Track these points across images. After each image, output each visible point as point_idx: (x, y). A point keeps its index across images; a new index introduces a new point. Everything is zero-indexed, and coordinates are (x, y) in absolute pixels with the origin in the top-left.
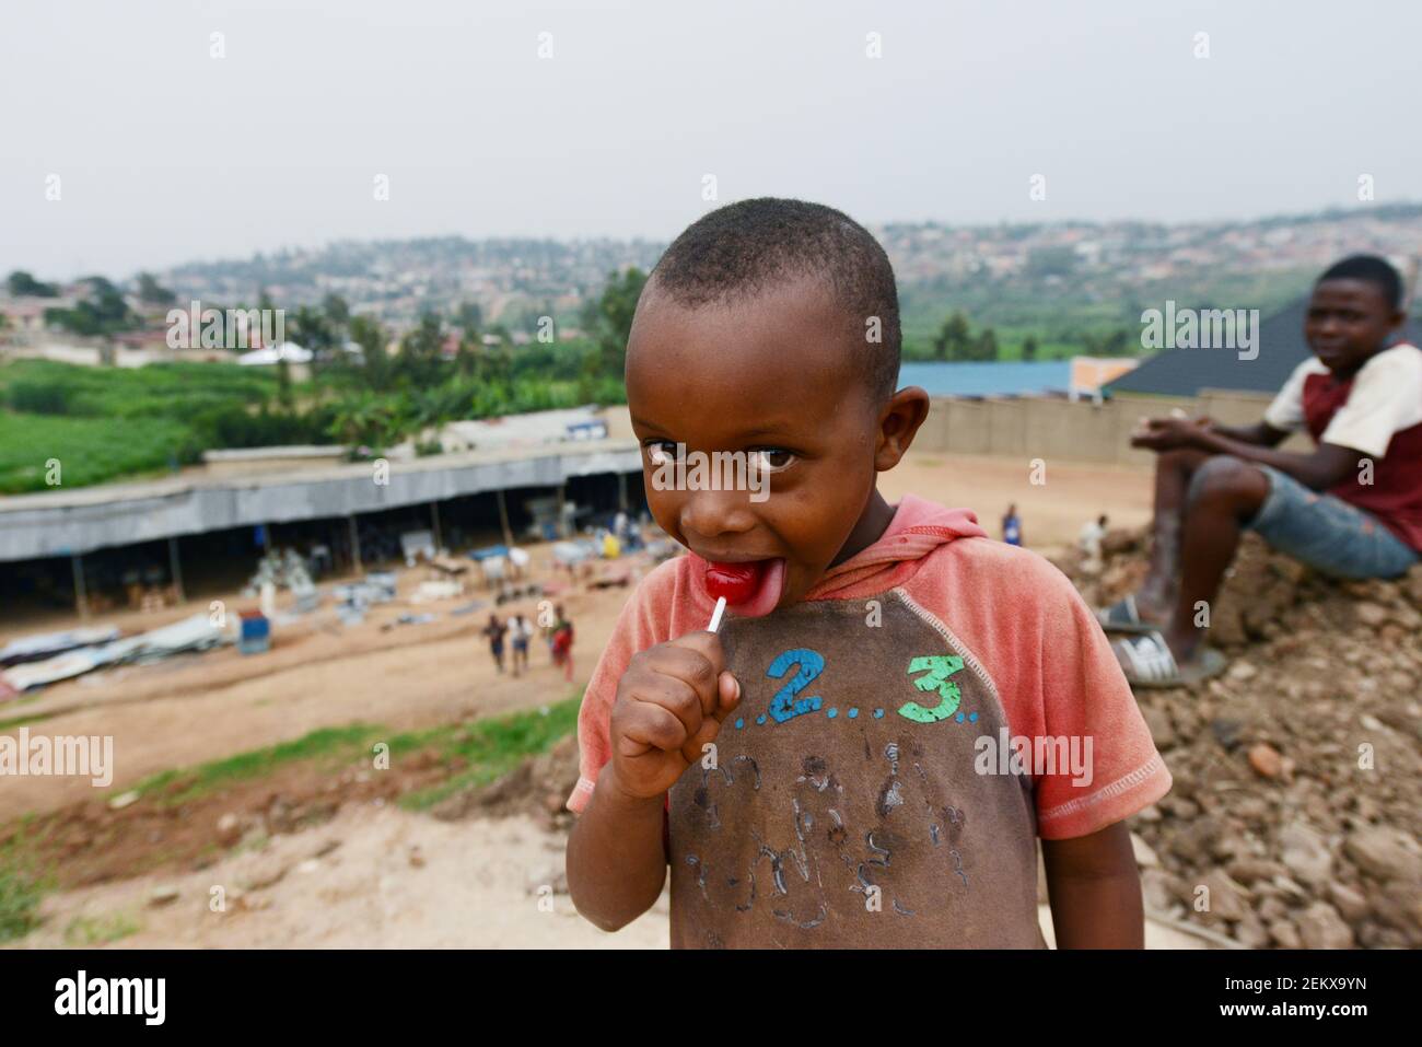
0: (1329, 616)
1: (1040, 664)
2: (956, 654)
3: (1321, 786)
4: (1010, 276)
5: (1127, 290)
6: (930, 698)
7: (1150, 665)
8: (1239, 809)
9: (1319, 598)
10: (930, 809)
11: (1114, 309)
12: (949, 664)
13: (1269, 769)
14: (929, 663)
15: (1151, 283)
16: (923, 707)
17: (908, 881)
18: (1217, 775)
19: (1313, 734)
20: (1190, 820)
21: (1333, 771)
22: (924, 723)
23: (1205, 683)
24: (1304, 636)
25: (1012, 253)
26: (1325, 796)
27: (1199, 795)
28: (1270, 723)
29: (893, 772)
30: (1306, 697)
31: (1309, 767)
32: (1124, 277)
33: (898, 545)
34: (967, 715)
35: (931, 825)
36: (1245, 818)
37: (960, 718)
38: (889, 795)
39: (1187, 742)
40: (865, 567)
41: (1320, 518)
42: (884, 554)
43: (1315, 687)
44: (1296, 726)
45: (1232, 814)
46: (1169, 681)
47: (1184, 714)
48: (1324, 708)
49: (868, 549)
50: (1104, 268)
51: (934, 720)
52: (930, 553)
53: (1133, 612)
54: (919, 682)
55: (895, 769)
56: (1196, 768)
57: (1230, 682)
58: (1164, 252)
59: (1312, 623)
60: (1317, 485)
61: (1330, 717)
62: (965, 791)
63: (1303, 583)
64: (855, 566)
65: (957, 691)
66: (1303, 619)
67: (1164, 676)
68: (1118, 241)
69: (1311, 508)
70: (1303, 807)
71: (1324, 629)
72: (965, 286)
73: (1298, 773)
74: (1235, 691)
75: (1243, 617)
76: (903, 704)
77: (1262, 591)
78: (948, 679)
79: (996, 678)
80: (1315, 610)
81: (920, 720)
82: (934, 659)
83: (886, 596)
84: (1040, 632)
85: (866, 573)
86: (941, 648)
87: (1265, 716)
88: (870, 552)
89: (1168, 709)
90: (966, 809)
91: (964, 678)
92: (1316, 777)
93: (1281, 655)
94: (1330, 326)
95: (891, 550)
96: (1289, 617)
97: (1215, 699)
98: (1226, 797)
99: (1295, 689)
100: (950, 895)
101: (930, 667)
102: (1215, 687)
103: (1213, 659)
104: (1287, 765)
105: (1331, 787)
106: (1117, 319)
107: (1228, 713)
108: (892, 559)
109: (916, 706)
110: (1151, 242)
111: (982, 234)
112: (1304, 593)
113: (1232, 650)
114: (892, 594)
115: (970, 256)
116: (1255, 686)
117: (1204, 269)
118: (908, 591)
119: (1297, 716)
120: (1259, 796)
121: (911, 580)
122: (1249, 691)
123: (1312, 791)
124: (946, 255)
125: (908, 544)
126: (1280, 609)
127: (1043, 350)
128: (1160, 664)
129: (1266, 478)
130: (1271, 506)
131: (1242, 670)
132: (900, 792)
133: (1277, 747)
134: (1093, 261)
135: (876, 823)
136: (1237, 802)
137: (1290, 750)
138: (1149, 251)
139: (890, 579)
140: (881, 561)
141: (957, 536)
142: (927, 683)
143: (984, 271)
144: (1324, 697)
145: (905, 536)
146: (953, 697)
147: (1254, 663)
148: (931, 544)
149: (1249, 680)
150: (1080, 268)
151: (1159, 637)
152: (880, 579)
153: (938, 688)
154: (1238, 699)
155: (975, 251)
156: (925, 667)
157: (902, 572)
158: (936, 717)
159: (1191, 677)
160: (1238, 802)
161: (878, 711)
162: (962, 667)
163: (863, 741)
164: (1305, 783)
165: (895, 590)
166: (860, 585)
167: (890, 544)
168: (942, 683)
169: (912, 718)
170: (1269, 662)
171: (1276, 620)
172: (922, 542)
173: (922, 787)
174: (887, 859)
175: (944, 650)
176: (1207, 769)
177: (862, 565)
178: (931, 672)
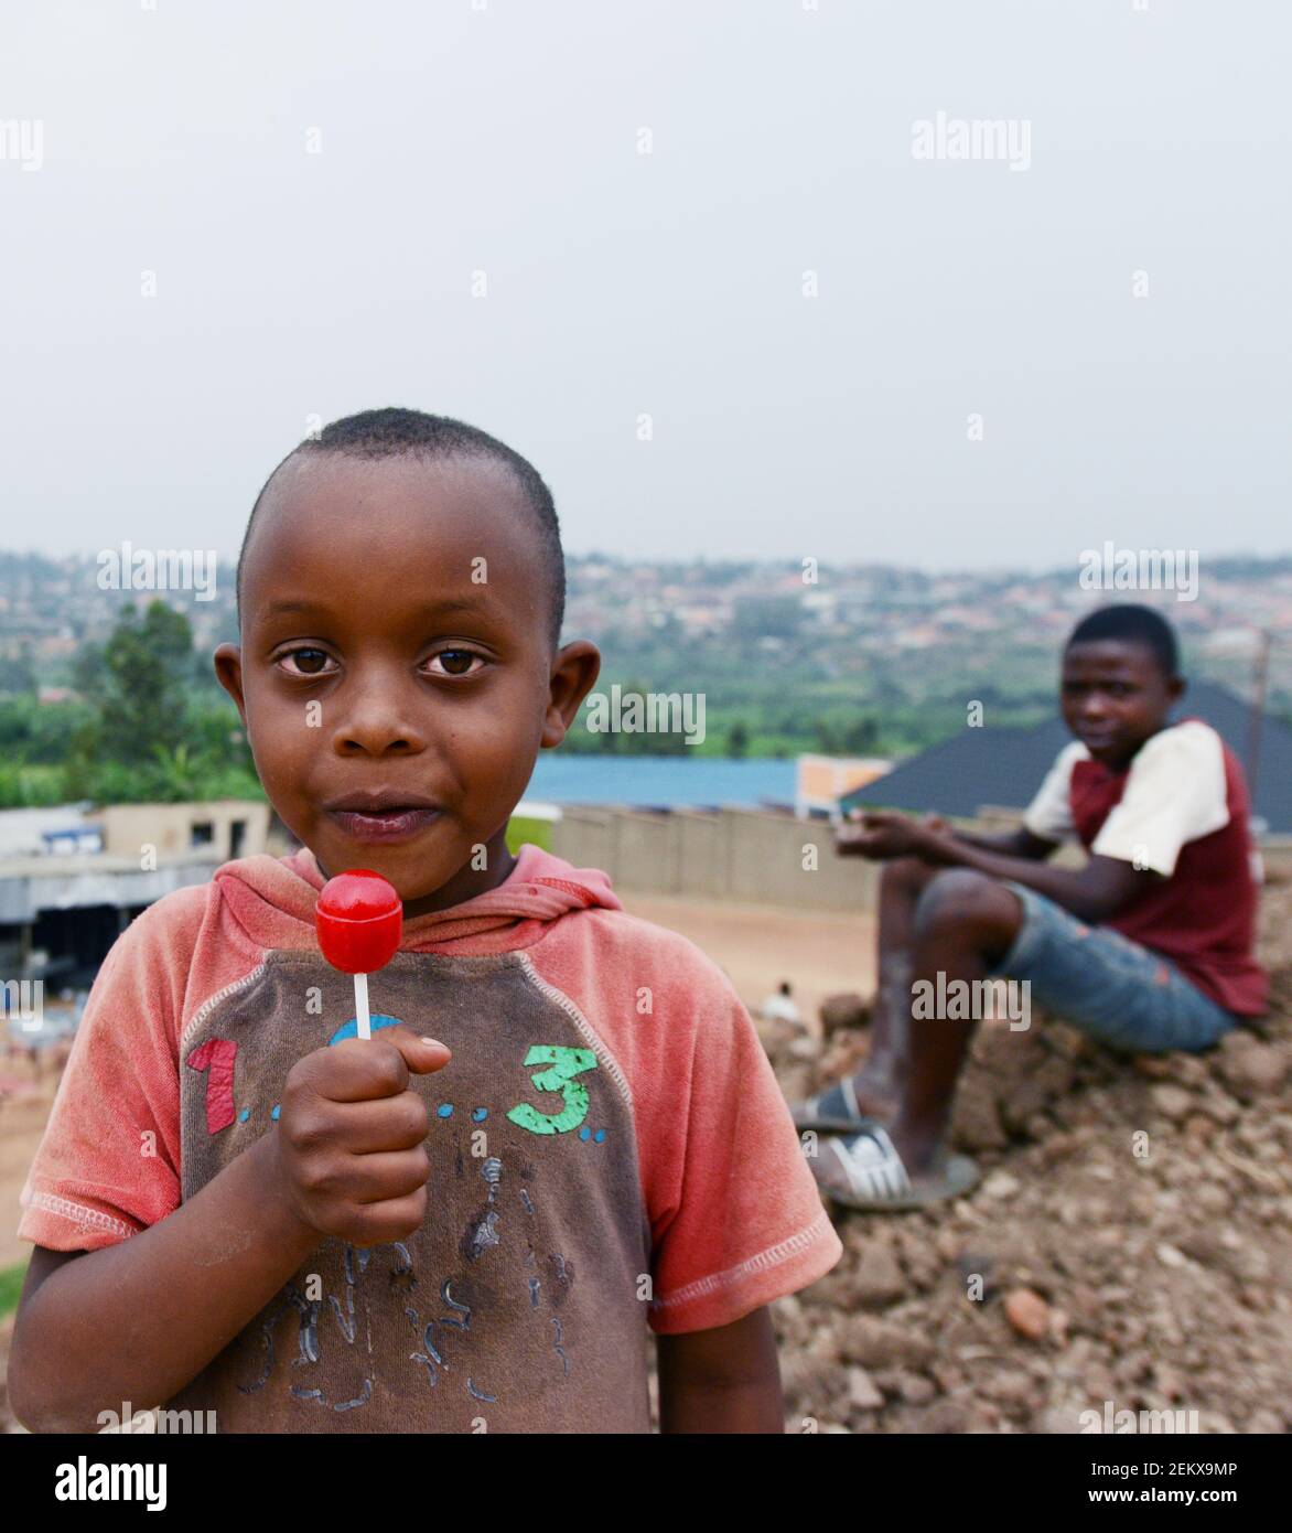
0: (1118, 1107)
1: (690, 1075)
2: (588, 1047)
3: (1105, 1351)
4: (709, 635)
5: (875, 663)
6: (551, 1102)
7: (871, 1176)
8: (992, 1387)
9: (1106, 1081)
10: (533, 1255)
11: (858, 689)
12: (578, 1059)
13: (1033, 1325)
14: (553, 1055)
15: (909, 654)
16: (540, 1111)
17: (492, 1353)
18: (960, 1339)
19: (1094, 1273)
20: (923, 1404)
21: (1121, 1327)
22: (540, 1135)
23: (949, 1205)
24: (1084, 1133)
25: (712, 603)
26: (1109, 1364)
27: (937, 1368)
28: (1038, 1259)
29: (491, 1199)
30: (1086, 1221)
31: (1087, 1322)
32: (871, 643)
33: (526, 896)
34: (593, 1131)
35: (529, 1280)
36: (1000, 1400)
37: (585, 1134)
38: (481, 1230)
39: (922, 1290)
40: (480, 917)
41: (1093, 960)
42: (508, 903)
43: (1098, 1206)
44: (1071, 1263)
45: (981, 1395)
46: (899, 1202)
47: (916, 1248)
48: (1109, 1236)
49: (487, 895)
50: (841, 630)
51: (552, 1131)
52: (560, 916)
53: (851, 1103)
54: (537, 1079)
55: (494, 1194)
56: (935, 1328)
57: (983, 1201)
58: (926, 610)
59: (1096, 1117)
60: (1090, 914)
61: (1117, 1250)
62: (580, 1238)
63: (1083, 1060)
64: (470, 913)
65: (585, 1096)
66: (1084, 1112)
67: (890, 1193)
68: (862, 592)
69: (1080, 946)
70: (1078, 1382)
71: (1111, 1125)
72: (646, 648)
73: (1072, 1332)
74: (989, 1215)
75: (1001, 1107)
76: (514, 1106)
77: (1028, 1071)
78: (576, 1079)
79: (633, 1087)
80: (1098, 1098)
81: (534, 1129)
82: (560, 1050)
83: (505, 960)
84: (694, 1034)
85: (482, 925)
86: (568, 1036)
87: (1030, 1250)
88: (490, 898)
89: (897, 1242)
90: (576, 1262)
91: (595, 1080)
92: (1098, 1337)
93: (1053, 1161)
94: (1095, 705)
95: (516, 900)
96: (1064, 1108)
97: (962, 1228)
98: (975, 1370)
99: (1070, 1210)
100: (544, 1380)
101: (552, 1060)
102: (963, 1210)
103: (961, 1169)
104: (1059, 1319)
105: (1118, 1352)
106: (863, 703)
107: (978, 1246)
108: (517, 912)
109: (530, 1110)
110: (907, 596)
111: (670, 575)
112: (1085, 1073)
113: (987, 1156)
114: (513, 958)
115: (652, 605)
116: (1019, 1207)
117: (981, 636)
118: (532, 960)
119: (1071, 1250)
120: (1020, 1367)
121: (536, 945)
122: (1010, 1214)
123: (1092, 1357)
124: (617, 602)
125: (538, 897)
126: (1052, 1097)
127: (758, 744)
128: (884, 1174)
129: (1019, 901)
130: (1027, 941)
131: (1001, 1184)
132: (496, 1227)
133: (1043, 1293)
134: (827, 618)
135: (457, 1267)
136: (987, 1376)
137: (1062, 1298)
138: (904, 609)
139: (511, 939)
140: (504, 912)
141: (594, 903)
142: (548, 1080)
143: (673, 627)
144: (1109, 1220)
145: (536, 886)
146: (578, 1104)
147: (1018, 1175)
148: (564, 904)
149: (1009, 1199)
150: (808, 628)
151: (882, 1135)
152: (498, 937)
153: (562, 1089)
154: (994, 1227)
155: (660, 599)
156: (547, 1059)
157: (526, 931)
158: (556, 1129)
159: (930, 1196)
160: (991, 1377)
161: (479, 1110)
162: (594, 1065)
163: (455, 1151)
164: (1082, 1346)
165: (517, 953)
166: (470, 940)
167: (516, 892)
168: (568, 1083)
169: (524, 1125)
170: (1037, 1172)
171: (1048, 1112)
172: (556, 899)
173: (526, 1225)
174: (467, 1320)
175: (574, 1040)
176: (950, 1330)
177: (477, 913)
178: (554, 1066)
